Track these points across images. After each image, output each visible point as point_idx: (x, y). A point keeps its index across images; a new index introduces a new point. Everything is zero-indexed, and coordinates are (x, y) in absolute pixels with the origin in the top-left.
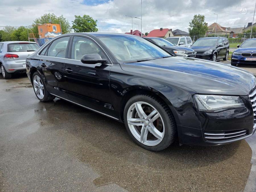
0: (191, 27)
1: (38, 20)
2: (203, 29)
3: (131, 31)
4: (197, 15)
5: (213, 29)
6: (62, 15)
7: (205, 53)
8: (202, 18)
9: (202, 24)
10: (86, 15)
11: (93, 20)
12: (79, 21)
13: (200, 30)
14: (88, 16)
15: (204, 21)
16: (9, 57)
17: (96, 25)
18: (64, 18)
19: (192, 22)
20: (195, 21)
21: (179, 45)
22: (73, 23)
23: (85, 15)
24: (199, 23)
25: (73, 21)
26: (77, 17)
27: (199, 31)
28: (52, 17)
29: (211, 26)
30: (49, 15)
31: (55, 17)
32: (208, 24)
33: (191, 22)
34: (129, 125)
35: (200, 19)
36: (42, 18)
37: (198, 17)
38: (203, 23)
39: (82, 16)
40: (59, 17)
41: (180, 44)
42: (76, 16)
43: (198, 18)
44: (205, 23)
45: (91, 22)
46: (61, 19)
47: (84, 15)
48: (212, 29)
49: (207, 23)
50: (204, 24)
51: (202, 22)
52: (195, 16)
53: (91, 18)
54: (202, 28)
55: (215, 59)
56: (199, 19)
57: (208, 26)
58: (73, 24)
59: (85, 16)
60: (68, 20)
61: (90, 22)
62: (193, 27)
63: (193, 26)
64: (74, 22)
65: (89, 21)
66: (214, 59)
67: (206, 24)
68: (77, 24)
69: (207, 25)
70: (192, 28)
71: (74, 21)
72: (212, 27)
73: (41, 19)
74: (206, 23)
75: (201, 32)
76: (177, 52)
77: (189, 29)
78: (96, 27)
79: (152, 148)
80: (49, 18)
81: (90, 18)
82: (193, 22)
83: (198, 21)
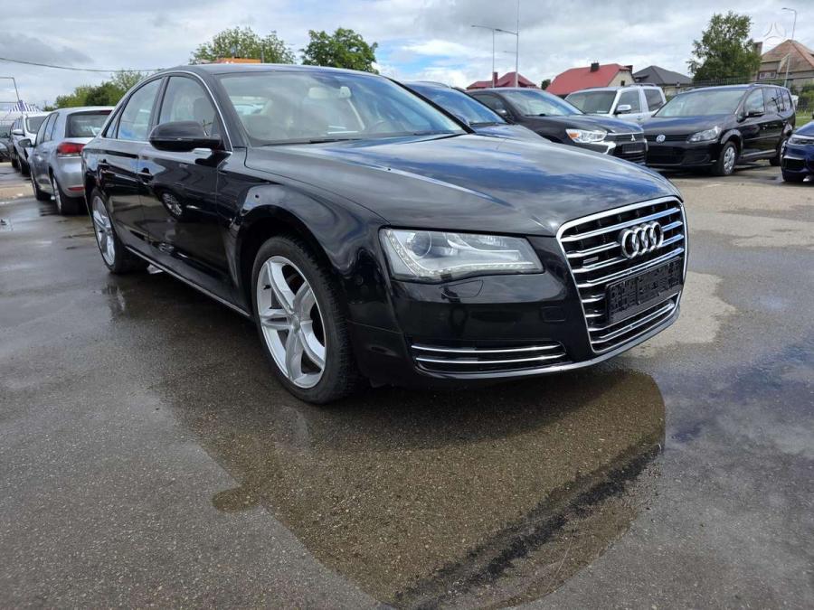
0: (699, 56)
1: (204, 50)
2: (741, 62)
3: (495, 75)
4: (724, 17)
5: (782, 64)
6: (275, 32)
7: (694, 140)
8: (742, 25)
9: (740, 47)
10: (343, 30)
11: (364, 45)
12: (322, 46)
13: (729, 65)
14: (351, 31)
15: (746, 36)
16: (69, 152)
17: (373, 60)
18: (280, 39)
19: (703, 41)
20: (713, 34)
21: (616, 113)
22: (303, 54)
23: (340, 30)
24: (729, 42)
25: (303, 50)
26: (316, 36)
27: (728, 69)
28: (244, 40)
29: (773, 52)
30: (236, 32)
31: (256, 39)
32: (764, 45)
33: (700, 40)
34: (265, 330)
35: (734, 28)
36: (218, 42)
37: (727, 20)
38: (744, 42)
39: (330, 33)
40: (265, 38)
41: (619, 109)
42: (313, 34)
43: (725, 27)
44: (751, 41)
45: (358, 50)
46: (271, 43)
47: (336, 30)
48: (778, 62)
49: (761, 43)
50: (746, 47)
51: (741, 40)
52: (716, 20)
53: (359, 38)
54: (739, 59)
55: (732, 161)
56: (729, 28)
57: (763, 53)
58: (304, 57)
59: (339, 33)
60: (290, 46)
61: (354, 49)
62: (706, 57)
63: (706, 54)
64: (307, 53)
65: (351, 46)
66: (726, 158)
67: (758, 46)
68: (314, 58)
69: (761, 48)
70: (701, 61)
71: (306, 49)
72: (778, 55)
73: (213, 46)
74: (755, 41)
75: (736, 74)
76: (577, 134)
77: (693, 65)
78: (373, 64)
79: (309, 394)
80: (236, 42)
81: (355, 38)
82: (707, 39)
83: (725, 35)
